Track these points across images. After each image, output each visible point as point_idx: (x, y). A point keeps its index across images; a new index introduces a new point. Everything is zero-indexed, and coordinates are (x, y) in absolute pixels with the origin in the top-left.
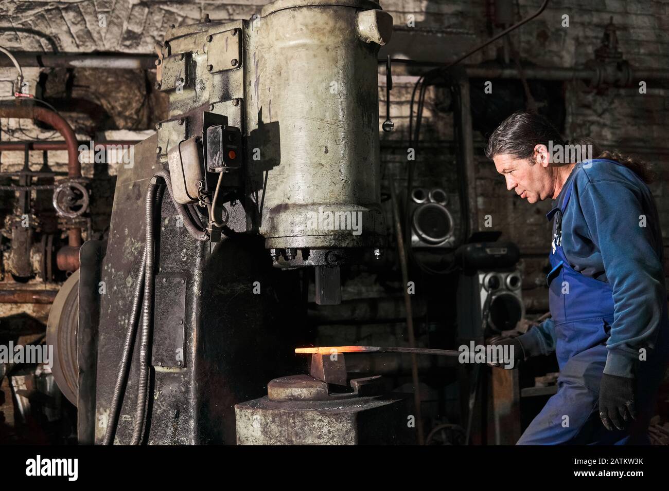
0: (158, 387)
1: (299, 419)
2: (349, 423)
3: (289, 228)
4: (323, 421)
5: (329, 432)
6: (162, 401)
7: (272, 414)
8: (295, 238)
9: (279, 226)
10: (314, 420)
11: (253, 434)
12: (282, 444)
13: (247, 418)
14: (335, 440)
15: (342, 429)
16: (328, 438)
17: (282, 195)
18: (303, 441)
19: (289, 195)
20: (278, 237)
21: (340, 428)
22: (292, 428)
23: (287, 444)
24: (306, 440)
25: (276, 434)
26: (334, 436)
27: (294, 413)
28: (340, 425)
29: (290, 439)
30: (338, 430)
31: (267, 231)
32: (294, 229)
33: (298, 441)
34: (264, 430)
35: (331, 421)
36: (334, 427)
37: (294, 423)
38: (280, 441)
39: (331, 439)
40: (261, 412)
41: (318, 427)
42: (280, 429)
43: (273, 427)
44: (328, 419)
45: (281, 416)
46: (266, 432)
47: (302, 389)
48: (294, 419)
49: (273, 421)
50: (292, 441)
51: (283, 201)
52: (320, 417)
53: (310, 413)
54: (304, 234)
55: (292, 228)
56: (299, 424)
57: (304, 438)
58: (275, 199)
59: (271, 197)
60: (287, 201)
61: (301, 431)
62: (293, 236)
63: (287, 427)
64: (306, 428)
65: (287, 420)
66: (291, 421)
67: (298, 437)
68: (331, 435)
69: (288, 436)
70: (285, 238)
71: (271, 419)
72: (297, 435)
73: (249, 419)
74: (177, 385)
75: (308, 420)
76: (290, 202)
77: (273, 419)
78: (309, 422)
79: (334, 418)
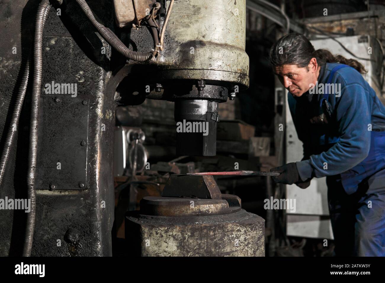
0: (44, 211)
1: (219, 231)
2: (261, 230)
3: (207, 62)
4: (241, 231)
5: (245, 240)
6: (52, 226)
7: (191, 229)
8: (212, 71)
9: (196, 58)
10: (233, 231)
11: (166, 249)
12: (201, 256)
13: (159, 235)
14: (250, 246)
15: (255, 237)
16: (244, 245)
17: (197, 32)
18: (222, 250)
19: (204, 34)
20: (194, 69)
21: (254, 235)
22: (212, 240)
23: (205, 255)
24: (225, 250)
25: (194, 247)
26: (249, 243)
27: (215, 226)
28: (254, 233)
29: (209, 250)
30: (252, 237)
31: (175, 63)
32: (212, 63)
33: (218, 250)
34: (181, 245)
35: (247, 231)
36: (249, 235)
37: (214, 235)
38: (198, 253)
39: (247, 245)
40: (178, 228)
41: (236, 236)
42: (199, 242)
43: (191, 241)
44: (245, 229)
45: (201, 230)
46: (183, 247)
47: (210, 205)
48: (214, 231)
49: (192, 236)
50: (211, 252)
51: (197, 38)
52: (238, 228)
53: (230, 225)
54: (221, 69)
55: (210, 63)
56: (219, 236)
57: (224, 248)
58: (187, 35)
59: (182, 33)
60: (201, 39)
61: (220, 242)
62: (211, 70)
63: (207, 239)
64: (226, 238)
65: (207, 233)
66: (212, 233)
67: (217, 248)
68: (246, 243)
69: (207, 247)
70: (201, 71)
71: (189, 234)
72: (217, 246)
73: (162, 236)
74: (75, 208)
75: (228, 231)
76: (204, 40)
77: (192, 233)
78: (229, 233)
79: (249, 228)
